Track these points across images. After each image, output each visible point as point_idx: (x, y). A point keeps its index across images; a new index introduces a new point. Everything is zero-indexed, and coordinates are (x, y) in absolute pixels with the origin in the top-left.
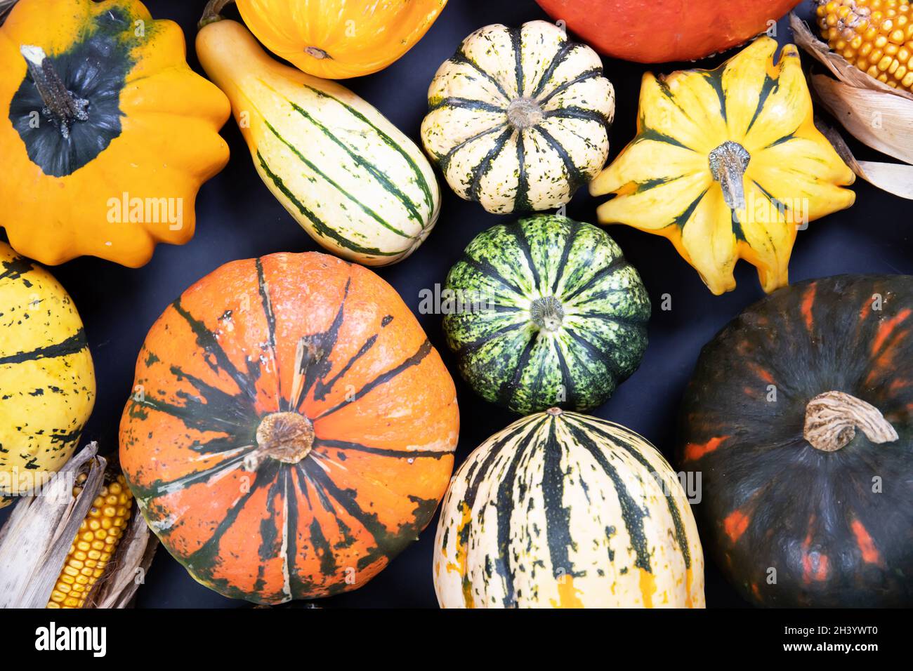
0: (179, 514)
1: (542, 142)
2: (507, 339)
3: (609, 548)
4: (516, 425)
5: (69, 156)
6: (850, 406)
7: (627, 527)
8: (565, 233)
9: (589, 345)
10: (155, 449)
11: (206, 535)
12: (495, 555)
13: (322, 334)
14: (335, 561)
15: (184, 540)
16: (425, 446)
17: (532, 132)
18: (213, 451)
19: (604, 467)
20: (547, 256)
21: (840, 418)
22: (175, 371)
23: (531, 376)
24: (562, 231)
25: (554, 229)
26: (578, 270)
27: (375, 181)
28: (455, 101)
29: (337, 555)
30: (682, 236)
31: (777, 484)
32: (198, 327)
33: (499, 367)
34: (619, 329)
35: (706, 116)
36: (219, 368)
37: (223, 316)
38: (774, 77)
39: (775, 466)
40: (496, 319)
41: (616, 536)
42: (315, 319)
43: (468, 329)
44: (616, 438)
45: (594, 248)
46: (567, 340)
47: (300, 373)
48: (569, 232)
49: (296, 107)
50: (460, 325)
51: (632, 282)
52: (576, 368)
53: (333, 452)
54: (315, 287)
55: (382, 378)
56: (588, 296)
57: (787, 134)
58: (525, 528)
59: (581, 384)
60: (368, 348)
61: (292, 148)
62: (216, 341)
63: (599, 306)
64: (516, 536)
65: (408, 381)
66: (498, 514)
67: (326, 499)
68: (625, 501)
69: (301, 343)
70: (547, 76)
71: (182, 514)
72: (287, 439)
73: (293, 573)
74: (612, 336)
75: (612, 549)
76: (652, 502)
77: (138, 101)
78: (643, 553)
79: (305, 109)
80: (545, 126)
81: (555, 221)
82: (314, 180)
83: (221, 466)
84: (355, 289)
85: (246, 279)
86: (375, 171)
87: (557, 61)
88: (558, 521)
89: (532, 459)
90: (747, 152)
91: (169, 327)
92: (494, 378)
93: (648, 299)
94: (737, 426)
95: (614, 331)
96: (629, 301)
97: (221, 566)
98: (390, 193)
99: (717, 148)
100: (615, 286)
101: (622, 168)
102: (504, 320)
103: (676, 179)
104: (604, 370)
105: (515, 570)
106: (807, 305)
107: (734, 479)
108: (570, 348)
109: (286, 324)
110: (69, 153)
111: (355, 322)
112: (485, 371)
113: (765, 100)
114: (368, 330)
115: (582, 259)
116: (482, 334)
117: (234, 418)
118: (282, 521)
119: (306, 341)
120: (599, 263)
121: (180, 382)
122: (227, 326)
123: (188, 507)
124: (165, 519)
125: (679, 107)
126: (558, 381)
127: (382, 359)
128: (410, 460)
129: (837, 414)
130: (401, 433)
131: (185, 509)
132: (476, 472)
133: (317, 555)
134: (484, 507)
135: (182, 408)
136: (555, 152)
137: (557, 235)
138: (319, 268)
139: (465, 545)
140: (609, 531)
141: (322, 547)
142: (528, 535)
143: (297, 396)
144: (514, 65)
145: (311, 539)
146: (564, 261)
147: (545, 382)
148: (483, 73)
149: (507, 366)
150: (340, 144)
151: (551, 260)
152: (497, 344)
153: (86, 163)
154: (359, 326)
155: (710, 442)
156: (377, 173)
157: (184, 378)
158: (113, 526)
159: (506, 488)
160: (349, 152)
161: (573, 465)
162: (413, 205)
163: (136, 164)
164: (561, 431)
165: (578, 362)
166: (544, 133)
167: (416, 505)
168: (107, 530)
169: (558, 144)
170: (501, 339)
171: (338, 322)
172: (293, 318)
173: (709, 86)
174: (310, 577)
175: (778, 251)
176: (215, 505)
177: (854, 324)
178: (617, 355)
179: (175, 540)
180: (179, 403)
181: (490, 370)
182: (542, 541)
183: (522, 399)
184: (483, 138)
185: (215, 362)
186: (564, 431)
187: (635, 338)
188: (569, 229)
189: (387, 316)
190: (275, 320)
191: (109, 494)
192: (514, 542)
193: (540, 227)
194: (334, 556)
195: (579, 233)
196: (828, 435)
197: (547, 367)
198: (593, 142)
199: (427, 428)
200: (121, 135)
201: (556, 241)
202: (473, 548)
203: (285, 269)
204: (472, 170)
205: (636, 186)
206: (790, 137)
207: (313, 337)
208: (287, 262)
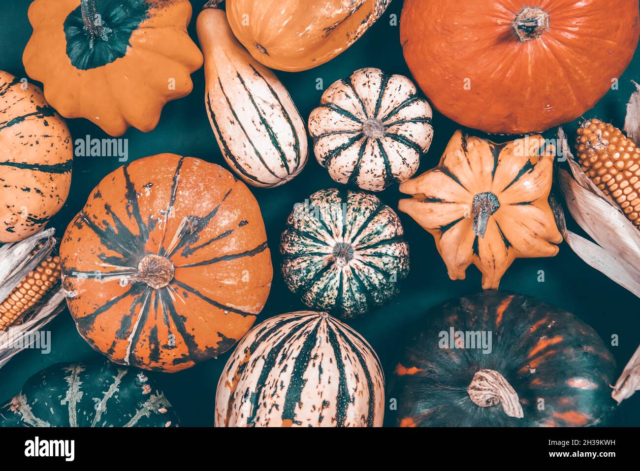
0: (80, 292)
1: (377, 150)
2: (313, 260)
3: (321, 414)
4: (298, 314)
5: (89, 59)
6: (500, 386)
7: (337, 405)
8: (372, 209)
9: (361, 282)
10: (78, 249)
11: (90, 311)
12: (253, 389)
13: (200, 218)
14: (159, 354)
15: (77, 308)
16: (239, 307)
17: (374, 142)
18: (110, 263)
19: (338, 363)
20: (355, 220)
21: (492, 391)
22: (107, 207)
23: (318, 288)
24: (371, 207)
25: (366, 204)
26: (371, 235)
27: (268, 137)
28: (334, 106)
29: (162, 352)
30: (441, 238)
31: (441, 412)
32: (130, 186)
33: (302, 275)
34: (382, 279)
35: (482, 172)
36: (132, 216)
37: (146, 185)
38: (533, 163)
39: (444, 401)
40: (311, 246)
41: (328, 408)
42: (199, 207)
43: (292, 245)
44: (354, 346)
45: (386, 225)
46: (349, 274)
47: (179, 236)
48: (375, 209)
49: (239, 76)
50: (289, 241)
51: (402, 254)
52: (347, 293)
53: (181, 290)
54: (207, 188)
55: (226, 257)
56: (371, 253)
57: (527, 200)
58: (276, 381)
59: (348, 303)
60: (224, 236)
61: (228, 99)
62: (137, 199)
63: (376, 261)
64: (269, 384)
65: (242, 265)
66: (264, 366)
67: (167, 316)
68: (342, 388)
69: (185, 219)
70: (395, 112)
71: (81, 293)
72: (152, 274)
73: (133, 352)
74: (377, 282)
75: (322, 415)
76: (359, 395)
77: (142, 41)
78: (341, 424)
79: (244, 79)
80: (383, 141)
81: (369, 200)
82: (233, 123)
83: (113, 274)
84: (231, 197)
85: (169, 168)
86: (270, 131)
87: (405, 104)
88: (297, 385)
89: (297, 340)
90: (499, 203)
91: (115, 179)
92: (297, 280)
93: (408, 267)
94: (431, 366)
95: (379, 279)
96: (395, 265)
97: (92, 332)
98: (274, 147)
99: (481, 194)
100: (390, 253)
101: (420, 183)
102: (316, 248)
103: (450, 203)
104: (364, 300)
105: (261, 404)
106: (501, 309)
107: (417, 398)
108: (349, 280)
109: (181, 204)
110: (89, 57)
111: (223, 218)
112: (293, 274)
113: (522, 175)
114: (229, 225)
115: (376, 229)
116: (299, 251)
117: (131, 249)
118: (136, 320)
119: (189, 218)
120: (385, 235)
121: (107, 215)
122: (146, 192)
123: (86, 290)
124: (71, 292)
125: (468, 160)
126: (334, 297)
127: (232, 246)
128: (226, 312)
129: (491, 387)
130: (226, 294)
131: (84, 290)
132: (263, 334)
133: (150, 347)
134: (259, 358)
135: (102, 231)
136: (382, 160)
137: (367, 209)
138: (215, 177)
139: (240, 374)
140: (325, 404)
141: (154, 344)
142: (276, 386)
143: (172, 249)
144: (377, 97)
145: (149, 337)
146: (365, 226)
147: (325, 294)
148: (357, 96)
149: (306, 276)
150: (256, 107)
151: (357, 223)
152: (305, 261)
153: (97, 67)
154: (225, 220)
155: (412, 369)
156: (271, 133)
157: (110, 214)
158: (48, 280)
159: (274, 352)
160: (259, 114)
161: (319, 354)
162: (286, 160)
163: (128, 77)
164: (322, 329)
165: (350, 290)
166: (380, 145)
167: (221, 339)
168: (44, 282)
169: (386, 155)
170: (309, 259)
171: (212, 214)
172: (186, 202)
173: (490, 154)
174: (142, 358)
175: (496, 269)
176: (101, 295)
177: (525, 332)
178: (376, 294)
179: (73, 306)
180: (102, 227)
181: (296, 275)
182: (283, 393)
183: (309, 298)
184: (343, 135)
185: (131, 211)
186: (324, 330)
187: (391, 288)
188: (375, 207)
189: (244, 220)
190: (175, 199)
191: (52, 261)
192: (266, 387)
193: (358, 200)
194: (160, 352)
195: (381, 212)
196: (481, 397)
197: (330, 286)
198: (407, 162)
199: (243, 296)
200: (124, 57)
201: (364, 212)
202: (243, 379)
203: (194, 170)
204: (329, 152)
205: (425, 197)
206: (529, 203)
207: (194, 217)
208: (198, 166)
